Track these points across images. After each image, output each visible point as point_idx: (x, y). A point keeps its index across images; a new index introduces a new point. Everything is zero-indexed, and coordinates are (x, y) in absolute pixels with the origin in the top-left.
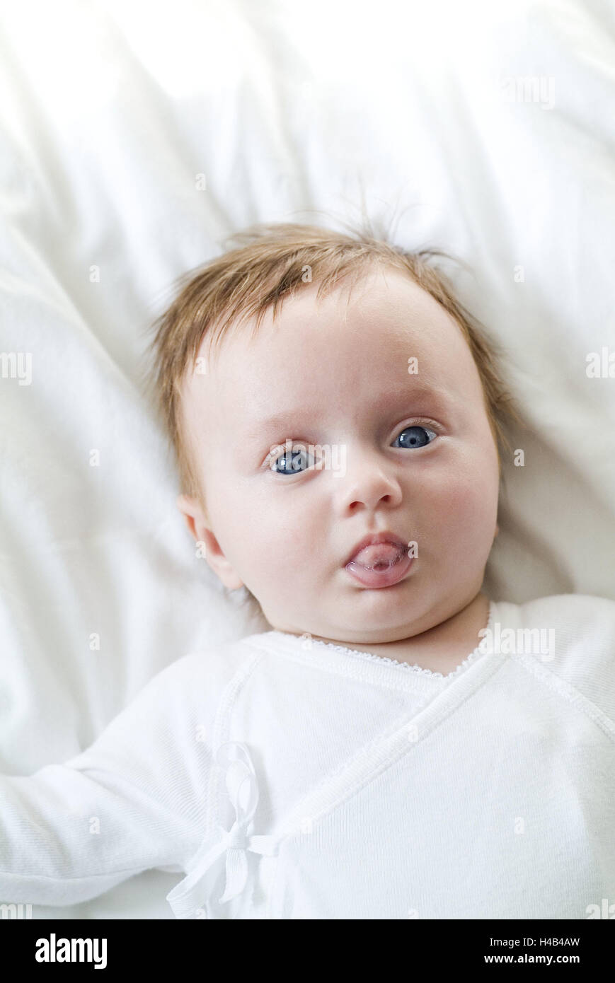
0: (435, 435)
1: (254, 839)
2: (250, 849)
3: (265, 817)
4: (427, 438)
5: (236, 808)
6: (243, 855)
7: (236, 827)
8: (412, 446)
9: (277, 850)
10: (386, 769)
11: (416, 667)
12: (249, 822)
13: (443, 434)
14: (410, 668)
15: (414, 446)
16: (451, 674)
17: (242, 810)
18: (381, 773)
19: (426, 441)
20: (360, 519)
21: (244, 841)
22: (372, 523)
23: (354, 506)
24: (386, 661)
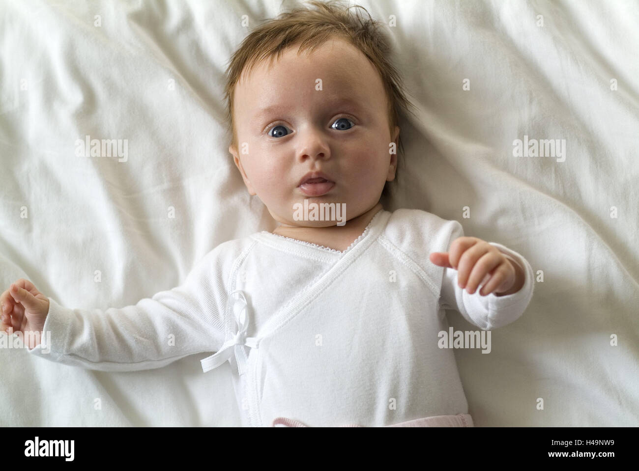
0: (353, 124)
1: (248, 339)
2: (246, 344)
3: (252, 328)
4: (350, 125)
5: (238, 324)
6: (242, 348)
7: (238, 334)
8: (342, 129)
9: (258, 345)
10: (310, 302)
11: (328, 248)
12: (245, 332)
13: (358, 124)
14: (325, 249)
15: (344, 129)
16: (344, 251)
17: (242, 324)
18: (308, 305)
19: (349, 127)
20: (307, 163)
21: (243, 340)
22: (313, 166)
23: (305, 157)
24: (313, 245)
